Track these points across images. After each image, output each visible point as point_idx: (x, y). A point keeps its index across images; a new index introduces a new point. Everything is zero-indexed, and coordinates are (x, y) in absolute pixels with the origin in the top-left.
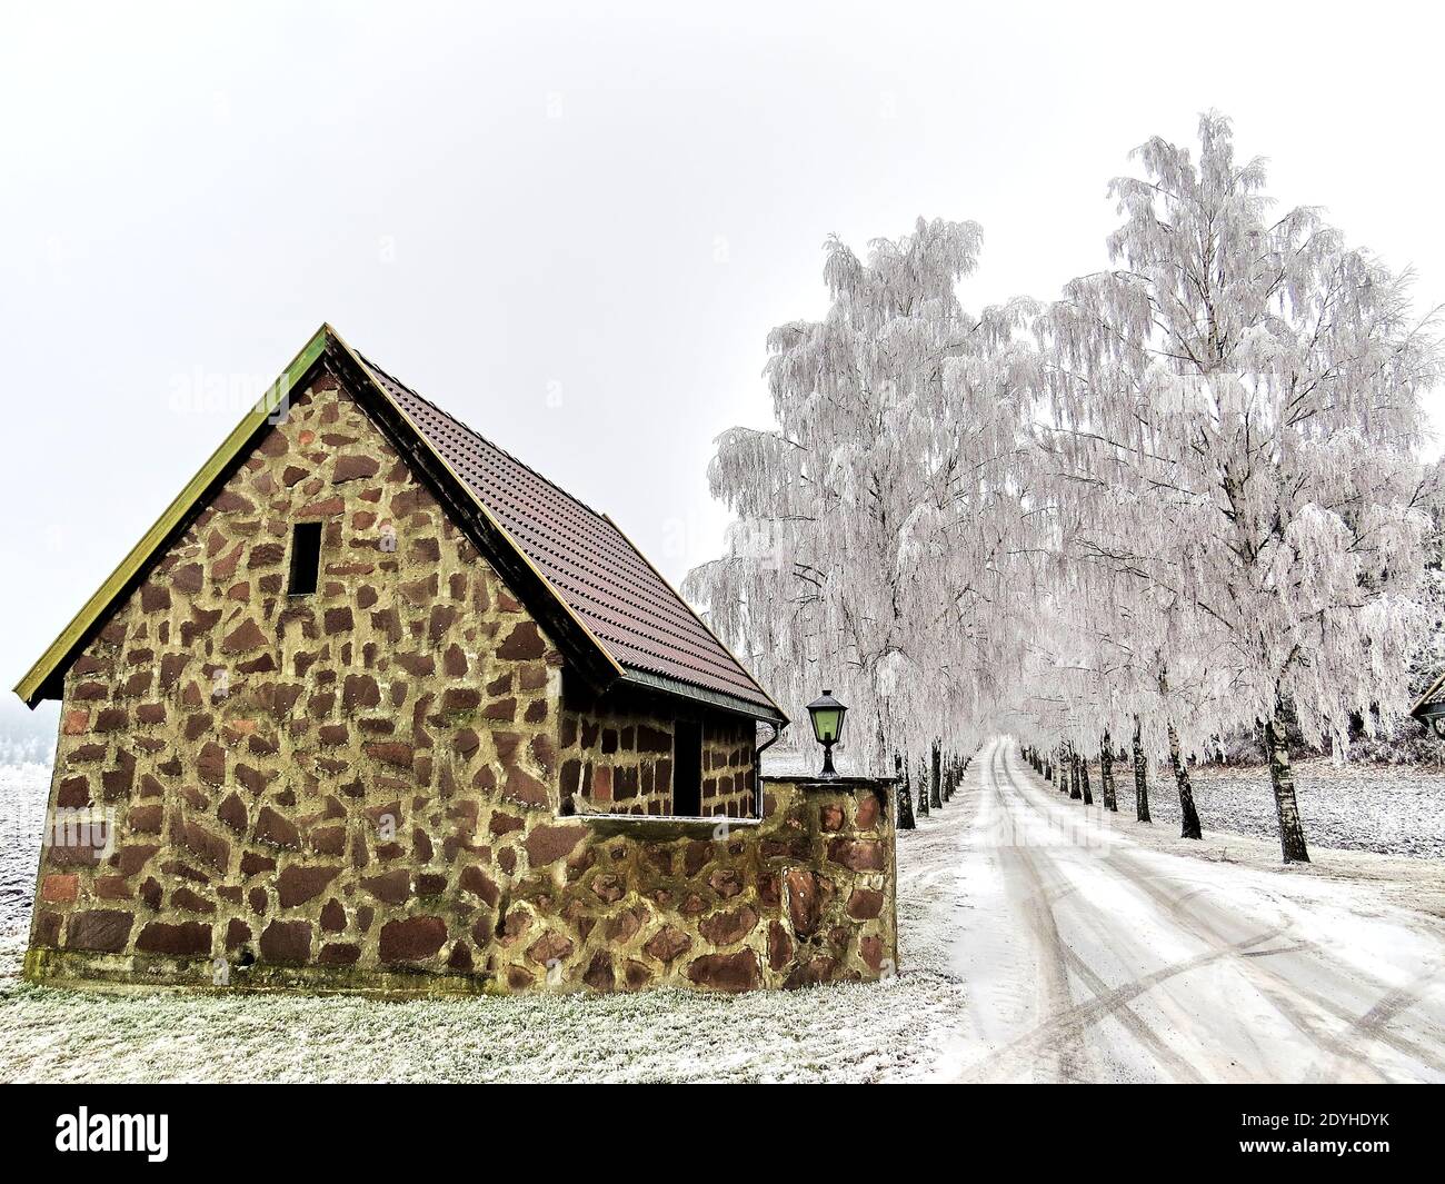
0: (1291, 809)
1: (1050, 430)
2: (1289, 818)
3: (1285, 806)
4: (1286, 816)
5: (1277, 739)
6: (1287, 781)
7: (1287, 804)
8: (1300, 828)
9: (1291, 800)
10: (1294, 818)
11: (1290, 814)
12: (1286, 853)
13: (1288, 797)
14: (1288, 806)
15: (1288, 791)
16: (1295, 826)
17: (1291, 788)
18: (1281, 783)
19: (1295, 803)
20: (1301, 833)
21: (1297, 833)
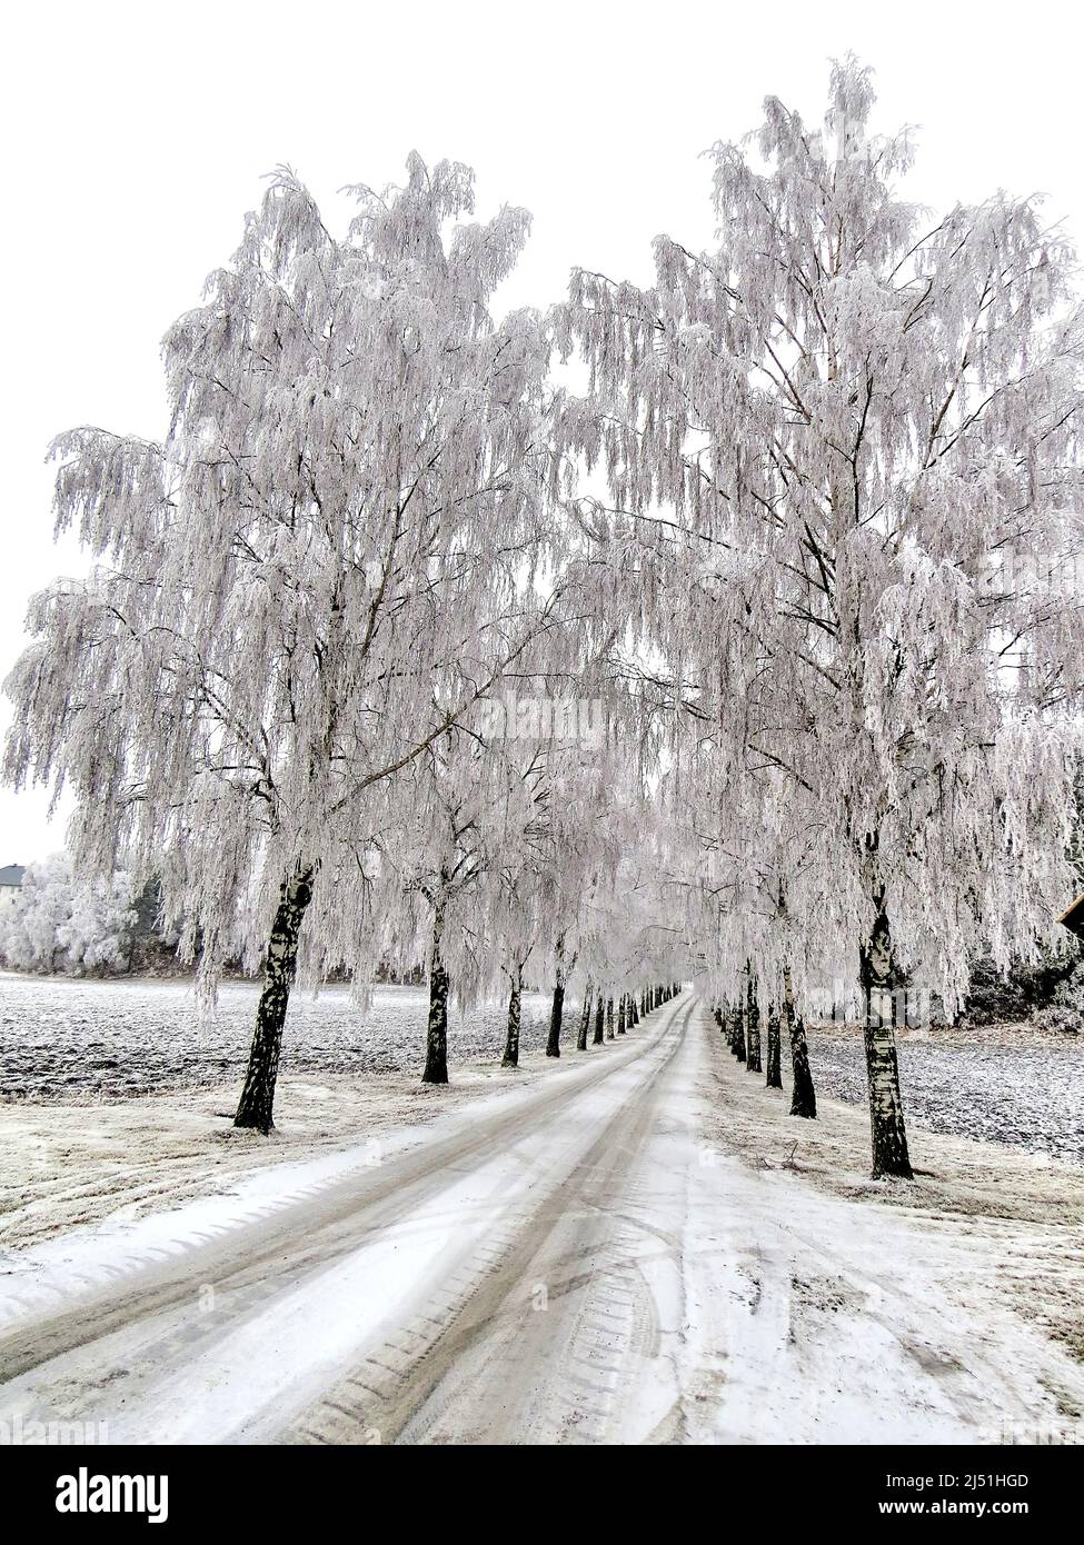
0: (889, 1089)
1: (603, 510)
2: (886, 1104)
3: (880, 1085)
4: (881, 1100)
5: (876, 976)
6: (886, 1044)
7: (883, 1080)
8: (901, 1120)
9: (890, 1075)
10: (892, 1105)
11: (887, 1098)
12: (877, 1161)
13: (885, 1069)
14: (885, 1085)
15: (885, 1060)
16: (892, 1118)
17: (892, 1056)
18: (877, 1046)
19: (895, 1081)
20: (902, 1129)
21: (895, 1130)
